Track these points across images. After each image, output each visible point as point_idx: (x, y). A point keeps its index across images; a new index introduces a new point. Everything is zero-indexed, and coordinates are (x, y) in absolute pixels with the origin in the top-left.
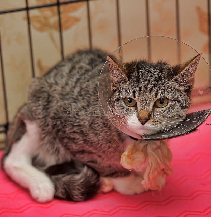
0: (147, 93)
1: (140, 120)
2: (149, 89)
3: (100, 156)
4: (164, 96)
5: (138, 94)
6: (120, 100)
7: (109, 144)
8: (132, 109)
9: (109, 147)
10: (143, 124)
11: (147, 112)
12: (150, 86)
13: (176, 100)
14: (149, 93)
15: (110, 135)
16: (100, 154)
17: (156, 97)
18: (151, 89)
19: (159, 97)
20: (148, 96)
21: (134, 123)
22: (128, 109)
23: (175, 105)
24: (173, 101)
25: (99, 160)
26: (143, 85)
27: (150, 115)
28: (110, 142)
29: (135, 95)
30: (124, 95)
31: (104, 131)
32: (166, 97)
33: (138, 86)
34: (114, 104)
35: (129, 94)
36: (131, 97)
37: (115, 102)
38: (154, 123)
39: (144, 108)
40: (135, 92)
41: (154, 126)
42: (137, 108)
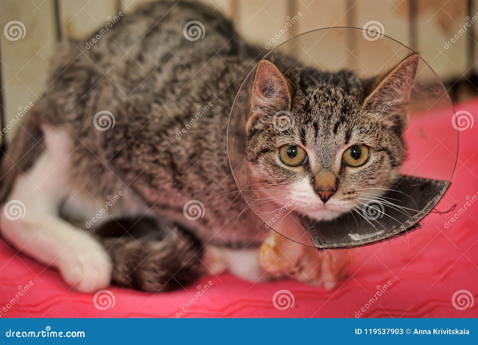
0: (328, 135)
1: (319, 192)
2: (332, 126)
4: (362, 141)
5: (313, 136)
6: (271, 151)
8: (299, 170)
10: (325, 200)
11: (331, 175)
12: (335, 119)
13: (384, 149)
14: (332, 133)
17: (346, 143)
18: (337, 126)
19: (352, 142)
20: (330, 141)
21: (305, 197)
23: (382, 158)
24: (379, 151)
27: (337, 181)
29: (304, 138)
30: (280, 141)
32: (366, 142)
33: (310, 120)
34: (257, 158)
35: (291, 137)
36: (297, 143)
37: (259, 154)
38: (347, 196)
39: (325, 166)
40: (303, 134)
41: (347, 202)
42: (310, 167)
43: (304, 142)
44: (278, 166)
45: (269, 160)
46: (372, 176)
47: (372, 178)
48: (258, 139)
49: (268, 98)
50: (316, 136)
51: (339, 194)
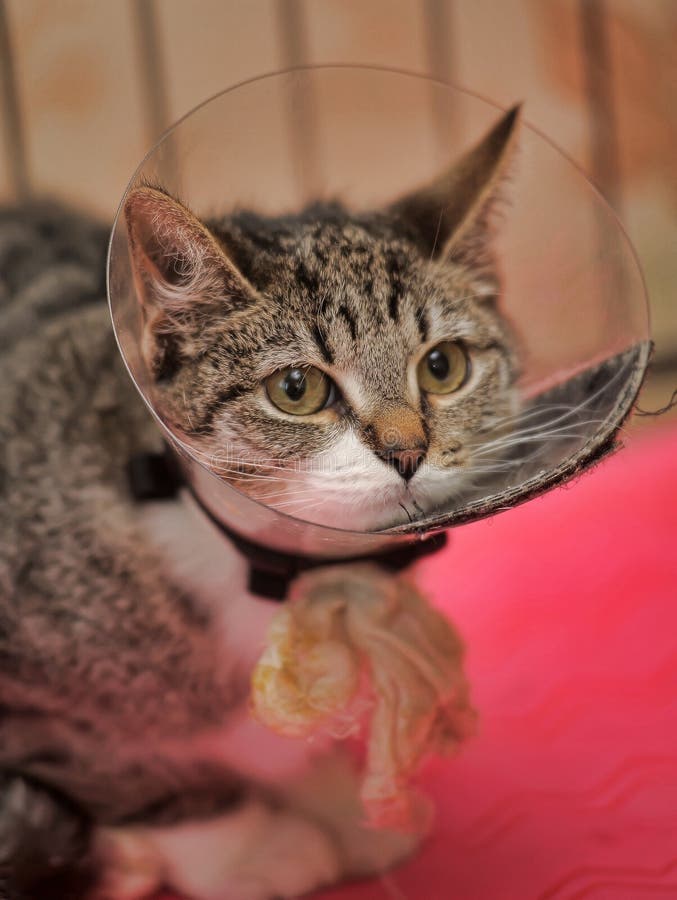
2: (383, 307)
3: (83, 727)
4: (456, 331)
5: (347, 337)
6: (247, 390)
7: (128, 656)
8: (324, 419)
9: (133, 670)
10: (407, 474)
12: (382, 291)
14: (390, 322)
15: (132, 609)
16: (86, 712)
17: (424, 339)
18: (392, 304)
19: (437, 334)
20: (391, 338)
21: (356, 477)
22: (303, 426)
25: (79, 744)
26: (352, 291)
27: (425, 427)
28: (133, 643)
29: (327, 346)
30: (268, 361)
31: (97, 600)
33: (327, 303)
34: (209, 419)
35: (294, 348)
36: (310, 361)
37: (213, 409)
38: (450, 458)
39: (391, 397)
40: (320, 337)
41: (452, 471)
42: (351, 409)
43: (328, 356)
44: (274, 422)
45: (246, 413)
46: (487, 409)
47: (489, 414)
48: (200, 375)
49: (181, 285)
50: (354, 337)
51: (434, 454)
